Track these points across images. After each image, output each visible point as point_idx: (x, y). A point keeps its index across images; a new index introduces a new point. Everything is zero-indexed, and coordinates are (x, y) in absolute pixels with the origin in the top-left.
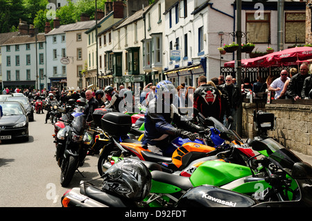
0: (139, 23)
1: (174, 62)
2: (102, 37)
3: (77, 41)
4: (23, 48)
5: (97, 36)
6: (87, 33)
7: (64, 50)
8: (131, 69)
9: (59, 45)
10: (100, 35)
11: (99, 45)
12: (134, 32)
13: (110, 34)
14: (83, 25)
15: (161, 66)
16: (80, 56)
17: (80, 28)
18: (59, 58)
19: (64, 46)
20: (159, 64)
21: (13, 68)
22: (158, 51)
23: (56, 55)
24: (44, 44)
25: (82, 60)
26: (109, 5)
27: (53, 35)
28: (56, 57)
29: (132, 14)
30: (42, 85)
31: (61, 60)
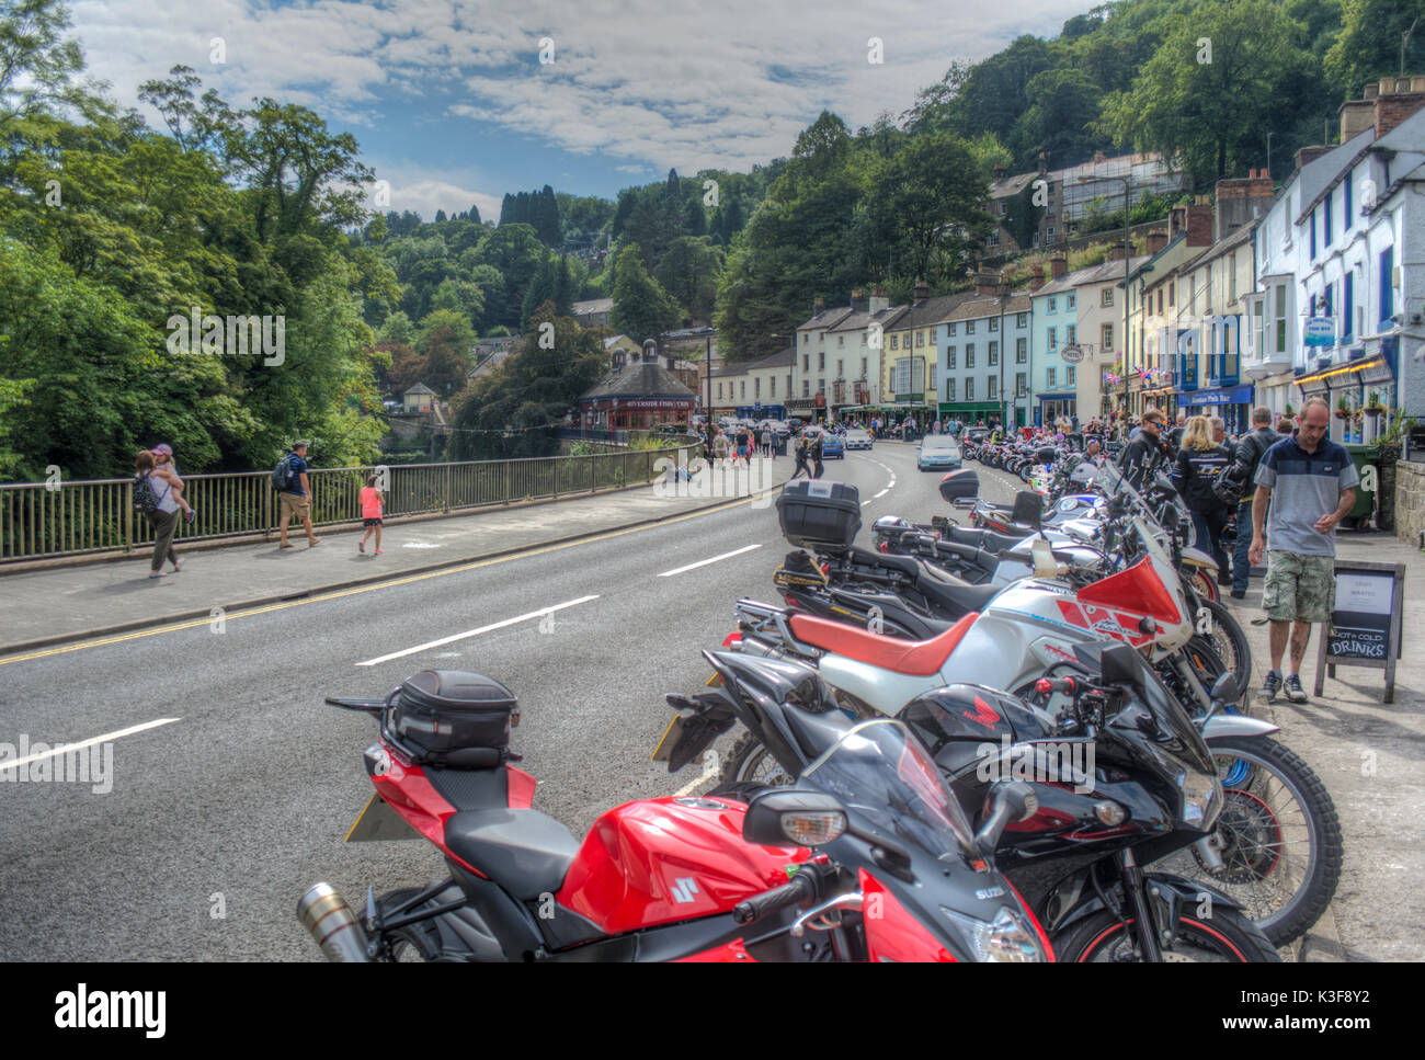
0: (1240, 253)
1: (1319, 349)
2: (1155, 294)
3: (1103, 306)
4: (981, 327)
5: (1143, 294)
6: (1122, 286)
7: (1072, 329)
8: (1217, 372)
9: (1063, 318)
10: (1149, 290)
11: (1147, 311)
12: (1227, 275)
13: (1172, 286)
14: (1116, 268)
15: (1289, 364)
16: (1107, 343)
17: (1110, 275)
18: (1061, 346)
19: (1072, 318)
20: (1282, 357)
21: (960, 373)
22: (1279, 322)
23: (1054, 341)
24: (1029, 316)
25: (1112, 350)
26: (1180, 215)
27: (1049, 295)
28: (1053, 346)
29: (1230, 234)
30: (1020, 413)
31: (1064, 352)
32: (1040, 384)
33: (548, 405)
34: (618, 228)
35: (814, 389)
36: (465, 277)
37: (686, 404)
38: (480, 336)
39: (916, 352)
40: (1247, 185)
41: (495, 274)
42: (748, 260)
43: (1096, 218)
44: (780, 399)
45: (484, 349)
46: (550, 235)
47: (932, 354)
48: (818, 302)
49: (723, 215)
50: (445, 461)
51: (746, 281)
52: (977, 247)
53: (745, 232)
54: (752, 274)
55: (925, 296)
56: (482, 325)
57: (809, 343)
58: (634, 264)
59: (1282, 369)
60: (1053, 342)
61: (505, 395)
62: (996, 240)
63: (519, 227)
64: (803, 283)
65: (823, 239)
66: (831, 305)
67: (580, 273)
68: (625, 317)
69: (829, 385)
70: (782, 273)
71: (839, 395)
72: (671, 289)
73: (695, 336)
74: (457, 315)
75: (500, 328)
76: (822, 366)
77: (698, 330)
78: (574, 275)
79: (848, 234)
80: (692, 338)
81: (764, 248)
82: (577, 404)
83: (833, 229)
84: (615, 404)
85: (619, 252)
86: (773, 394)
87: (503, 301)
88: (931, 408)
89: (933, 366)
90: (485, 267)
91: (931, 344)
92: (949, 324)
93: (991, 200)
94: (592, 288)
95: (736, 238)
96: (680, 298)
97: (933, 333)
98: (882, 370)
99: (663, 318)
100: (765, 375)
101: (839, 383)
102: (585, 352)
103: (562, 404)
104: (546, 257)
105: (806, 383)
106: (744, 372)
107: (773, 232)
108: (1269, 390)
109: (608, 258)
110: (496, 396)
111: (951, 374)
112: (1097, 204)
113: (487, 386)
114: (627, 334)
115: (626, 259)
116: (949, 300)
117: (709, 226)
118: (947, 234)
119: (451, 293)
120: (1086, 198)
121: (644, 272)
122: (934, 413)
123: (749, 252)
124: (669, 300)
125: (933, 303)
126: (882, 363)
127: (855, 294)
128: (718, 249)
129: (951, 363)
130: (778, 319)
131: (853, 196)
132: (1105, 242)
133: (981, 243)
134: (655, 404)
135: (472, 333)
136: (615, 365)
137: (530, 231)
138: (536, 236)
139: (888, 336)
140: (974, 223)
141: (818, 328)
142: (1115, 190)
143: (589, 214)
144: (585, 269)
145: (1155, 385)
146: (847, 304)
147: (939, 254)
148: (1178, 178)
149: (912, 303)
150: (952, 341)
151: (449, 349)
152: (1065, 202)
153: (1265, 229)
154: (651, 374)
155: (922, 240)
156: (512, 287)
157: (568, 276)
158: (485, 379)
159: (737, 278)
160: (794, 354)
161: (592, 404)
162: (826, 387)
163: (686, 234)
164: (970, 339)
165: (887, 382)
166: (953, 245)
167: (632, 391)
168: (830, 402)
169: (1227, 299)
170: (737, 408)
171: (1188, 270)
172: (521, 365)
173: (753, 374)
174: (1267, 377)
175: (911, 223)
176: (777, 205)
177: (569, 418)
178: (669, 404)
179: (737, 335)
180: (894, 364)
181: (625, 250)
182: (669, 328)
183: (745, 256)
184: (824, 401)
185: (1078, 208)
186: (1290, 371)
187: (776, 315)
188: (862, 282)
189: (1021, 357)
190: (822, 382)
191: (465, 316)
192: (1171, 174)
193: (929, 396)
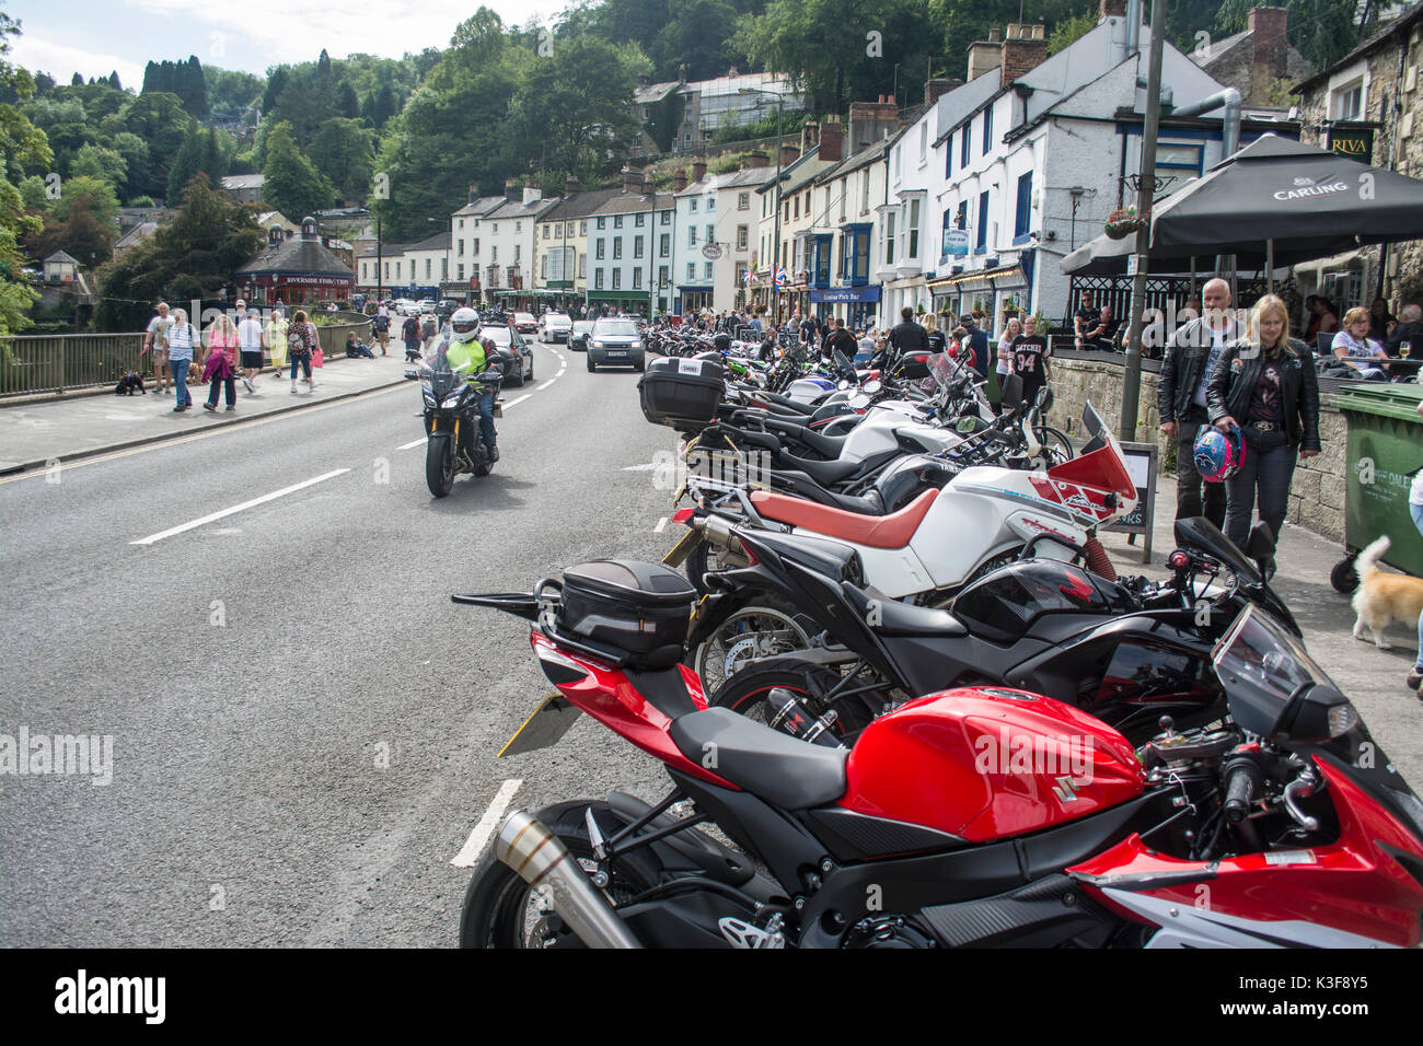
0: (873, 168)
1: (951, 258)
2: (792, 201)
3: (740, 209)
4: (629, 221)
5: (780, 199)
6: (760, 192)
7: (711, 228)
8: (850, 273)
9: (702, 218)
10: (787, 196)
11: (783, 216)
12: (861, 187)
13: (808, 195)
14: (755, 175)
15: (920, 269)
16: (743, 242)
17: (747, 182)
18: (701, 244)
19: (711, 219)
20: (914, 263)
21: (608, 264)
22: (912, 232)
23: (694, 238)
24: (672, 214)
25: (747, 250)
26: (812, 131)
27: (691, 196)
28: (694, 243)
29: (860, 152)
30: (662, 302)
31: (704, 249)
32: (681, 278)
33: (202, 278)
34: (268, 105)
35: (468, 274)
36: (105, 144)
37: (345, 282)
38: (124, 205)
39: (569, 242)
40: (877, 109)
41: (139, 143)
42: (405, 144)
43: (728, 128)
44: (435, 281)
45: (128, 220)
46: (197, 105)
47: (583, 244)
48: (474, 189)
49: (375, 99)
50: (91, 331)
51: (402, 165)
52: (622, 147)
53: (402, 117)
54: (408, 159)
55: (576, 190)
56: (126, 193)
57: (464, 228)
58: (286, 142)
59: (913, 274)
60: (693, 240)
61: (157, 266)
62: (639, 143)
63: (165, 96)
64: (458, 170)
65: (478, 129)
66: (487, 193)
67: (228, 147)
68: (276, 194)
69: (483, 270)
70: (438, 159)
71: (493, 280)
72: (323, 169)
73: (347, 216)
74: (101, 182)
75: (144, 199)
76: (477, 250)
77: (350, 210)
78: (222, 149)
79: (502, 126)
80: (344, 218)
81: (420, 134)
82: (233, 277)
83: (488, 120)
84: (275, 279)
85: (271, 128)
86: (429, 276)
87: (145, 171)
88: (580, 295)
89: (583, 256)
90: (128, 135)
91: (581, 235)
92: (599, 218)
93: (635, 104)
94: (241, 163)
95: (391, 122)
96: (332, 178)
97: (584, 225)
98: (534, 258)
99: (315, 198)
100: (421, 257)
101: (493, 268)
102: (240, 226)
103: (217, 278)
104: (193, 129)
105: (461, 267)
106: (401, 254)
107: (429, 119)
108: (897, 293)
109: (258, 135)
110: (145, 268)
111: (600, 264)
112: (730, 116)
113: (138, 256)
114: (279, 210)
115: (279, 135)
116: (599, 195)
117: (361, 109)
118: (595, 133)
119: (92, 160)
120: (721, 110)
121: (296, 151)
122: (583, 300)
123: (405, 137)
124: (322, 180)
125: (582, 197)
126: (535, 250)
127: (509, 184)
128: (371, 132)
129: (600, 254)
130: (433, 204)
131: (508, 90)
132: (737, 151)
133: (625, 144)
134: (315, 281)
135: (117, 202)
136: (273, 240)
137: (175, 101)
138: (183, 107)
139: (541, 226)
140: (621, 125)
141: (474, 215)
142: (747, 104)
143: (238, 89)
144: (234, 143)
145: (789, 282)
146: (502, 194)
147: (588, 151)
148: (802, 98)
149: (562, 196)
150: (600, 234)
151: (91, 216)
152: (702, 112)
153: (899, 148)
154: (308, 250)
155: (572, 138)
156: (156, 157)
157: (217, 149)
158: (134, 249)
159: (393, 162)
160: (449, 239)
161: (249, 279)
162: (480, 272)
163: (340, 115)
164: (618, 233)
165: (539, 268)
166: (600, 144)
167: (291, 267)
168: (484, 285)
169: (860, 209)
170: (392, 288)
171: (822, 180)
172: (174, 237)
173: (409, 256)
174: (896, 280)
175: (562, 120)
176: (433, 94)
177: (223, 292)
178: (329, 281)
179: (392, 217)
180: (546, 252)
181: (277, 127)
182: (323, 207)
183: (401, 141)
184: (479, 284)
185: (714, 118)
186: (920, 275)
187: (432, 200)
188: (516, 173)
189: (664, 251)
190: (476, 266)
191: (107, 184)
192: (796, 94)
193: (579, 284)
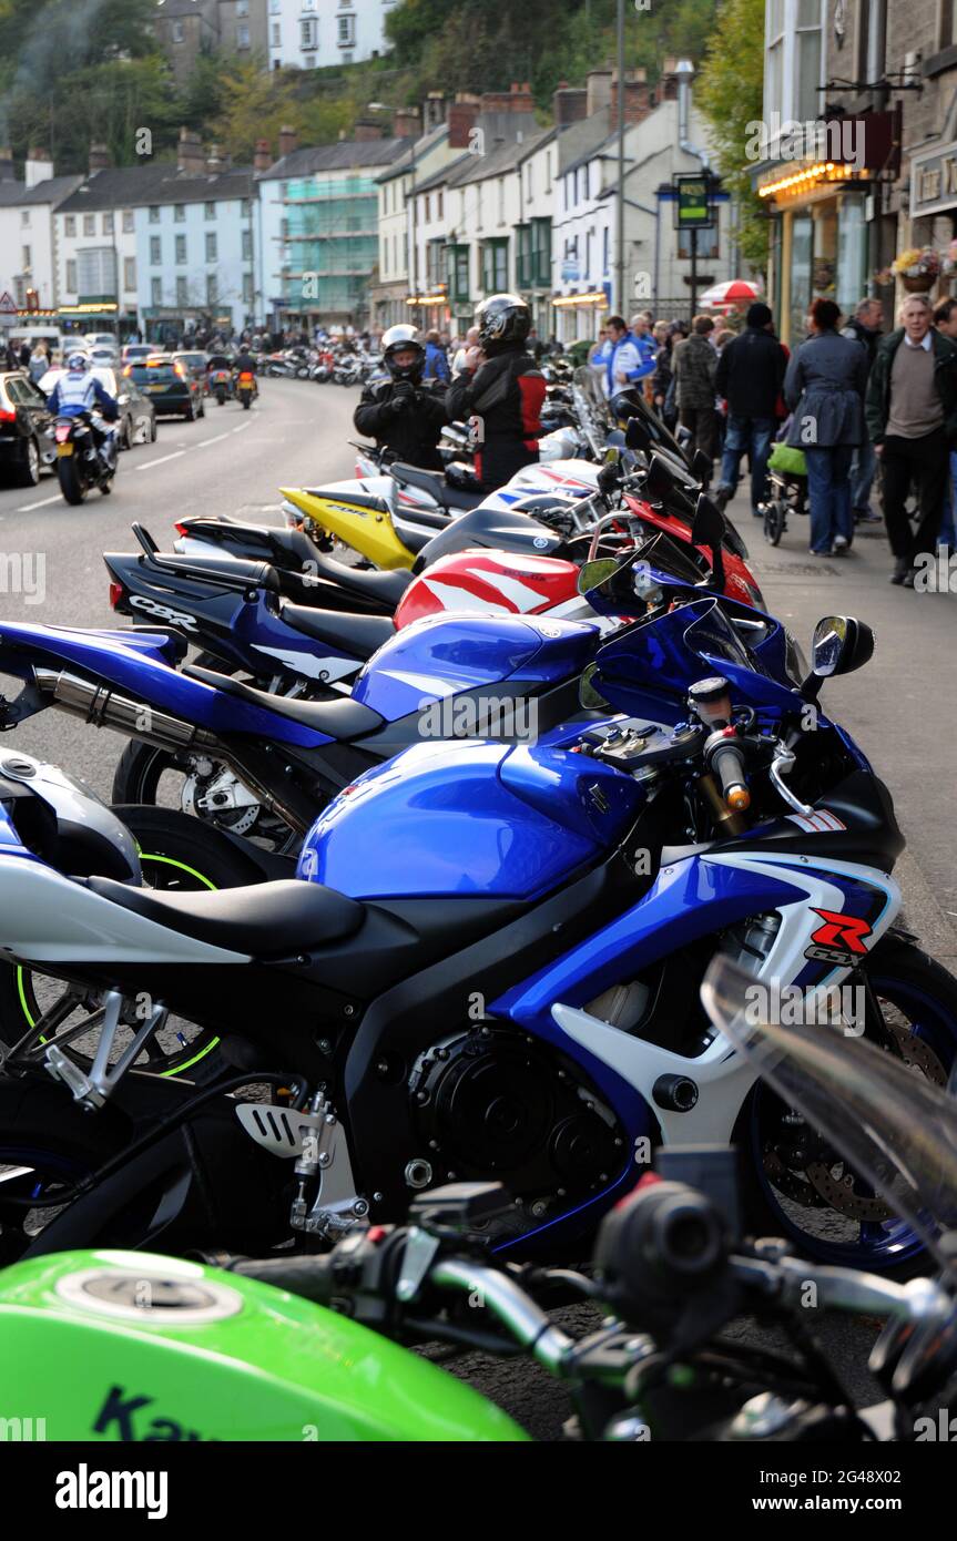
32: (273, 288)
47: (130, 244)
55: (107, 165)
88: (131, 313)
89: (130, 260)
91: (125, 231)
92: (150, 206)
97: (128, 218)
98: (54, 263)
111: (157, 271)
125: (117, 174)
126: (54, 253)
129: (156, 255)
139: (61, 217)
149: (87, 173)
150: (155, 230)
164: (179, 229)
165: (63, 278)
169: (496, 221)
180: (72, 256)
189: (247, 252)
193: (127, 299)
